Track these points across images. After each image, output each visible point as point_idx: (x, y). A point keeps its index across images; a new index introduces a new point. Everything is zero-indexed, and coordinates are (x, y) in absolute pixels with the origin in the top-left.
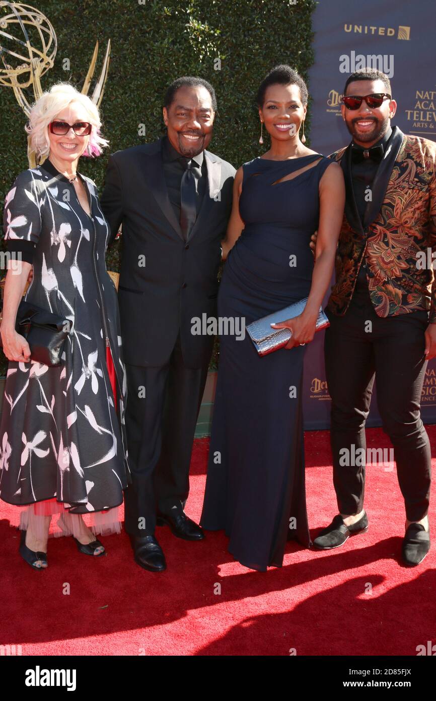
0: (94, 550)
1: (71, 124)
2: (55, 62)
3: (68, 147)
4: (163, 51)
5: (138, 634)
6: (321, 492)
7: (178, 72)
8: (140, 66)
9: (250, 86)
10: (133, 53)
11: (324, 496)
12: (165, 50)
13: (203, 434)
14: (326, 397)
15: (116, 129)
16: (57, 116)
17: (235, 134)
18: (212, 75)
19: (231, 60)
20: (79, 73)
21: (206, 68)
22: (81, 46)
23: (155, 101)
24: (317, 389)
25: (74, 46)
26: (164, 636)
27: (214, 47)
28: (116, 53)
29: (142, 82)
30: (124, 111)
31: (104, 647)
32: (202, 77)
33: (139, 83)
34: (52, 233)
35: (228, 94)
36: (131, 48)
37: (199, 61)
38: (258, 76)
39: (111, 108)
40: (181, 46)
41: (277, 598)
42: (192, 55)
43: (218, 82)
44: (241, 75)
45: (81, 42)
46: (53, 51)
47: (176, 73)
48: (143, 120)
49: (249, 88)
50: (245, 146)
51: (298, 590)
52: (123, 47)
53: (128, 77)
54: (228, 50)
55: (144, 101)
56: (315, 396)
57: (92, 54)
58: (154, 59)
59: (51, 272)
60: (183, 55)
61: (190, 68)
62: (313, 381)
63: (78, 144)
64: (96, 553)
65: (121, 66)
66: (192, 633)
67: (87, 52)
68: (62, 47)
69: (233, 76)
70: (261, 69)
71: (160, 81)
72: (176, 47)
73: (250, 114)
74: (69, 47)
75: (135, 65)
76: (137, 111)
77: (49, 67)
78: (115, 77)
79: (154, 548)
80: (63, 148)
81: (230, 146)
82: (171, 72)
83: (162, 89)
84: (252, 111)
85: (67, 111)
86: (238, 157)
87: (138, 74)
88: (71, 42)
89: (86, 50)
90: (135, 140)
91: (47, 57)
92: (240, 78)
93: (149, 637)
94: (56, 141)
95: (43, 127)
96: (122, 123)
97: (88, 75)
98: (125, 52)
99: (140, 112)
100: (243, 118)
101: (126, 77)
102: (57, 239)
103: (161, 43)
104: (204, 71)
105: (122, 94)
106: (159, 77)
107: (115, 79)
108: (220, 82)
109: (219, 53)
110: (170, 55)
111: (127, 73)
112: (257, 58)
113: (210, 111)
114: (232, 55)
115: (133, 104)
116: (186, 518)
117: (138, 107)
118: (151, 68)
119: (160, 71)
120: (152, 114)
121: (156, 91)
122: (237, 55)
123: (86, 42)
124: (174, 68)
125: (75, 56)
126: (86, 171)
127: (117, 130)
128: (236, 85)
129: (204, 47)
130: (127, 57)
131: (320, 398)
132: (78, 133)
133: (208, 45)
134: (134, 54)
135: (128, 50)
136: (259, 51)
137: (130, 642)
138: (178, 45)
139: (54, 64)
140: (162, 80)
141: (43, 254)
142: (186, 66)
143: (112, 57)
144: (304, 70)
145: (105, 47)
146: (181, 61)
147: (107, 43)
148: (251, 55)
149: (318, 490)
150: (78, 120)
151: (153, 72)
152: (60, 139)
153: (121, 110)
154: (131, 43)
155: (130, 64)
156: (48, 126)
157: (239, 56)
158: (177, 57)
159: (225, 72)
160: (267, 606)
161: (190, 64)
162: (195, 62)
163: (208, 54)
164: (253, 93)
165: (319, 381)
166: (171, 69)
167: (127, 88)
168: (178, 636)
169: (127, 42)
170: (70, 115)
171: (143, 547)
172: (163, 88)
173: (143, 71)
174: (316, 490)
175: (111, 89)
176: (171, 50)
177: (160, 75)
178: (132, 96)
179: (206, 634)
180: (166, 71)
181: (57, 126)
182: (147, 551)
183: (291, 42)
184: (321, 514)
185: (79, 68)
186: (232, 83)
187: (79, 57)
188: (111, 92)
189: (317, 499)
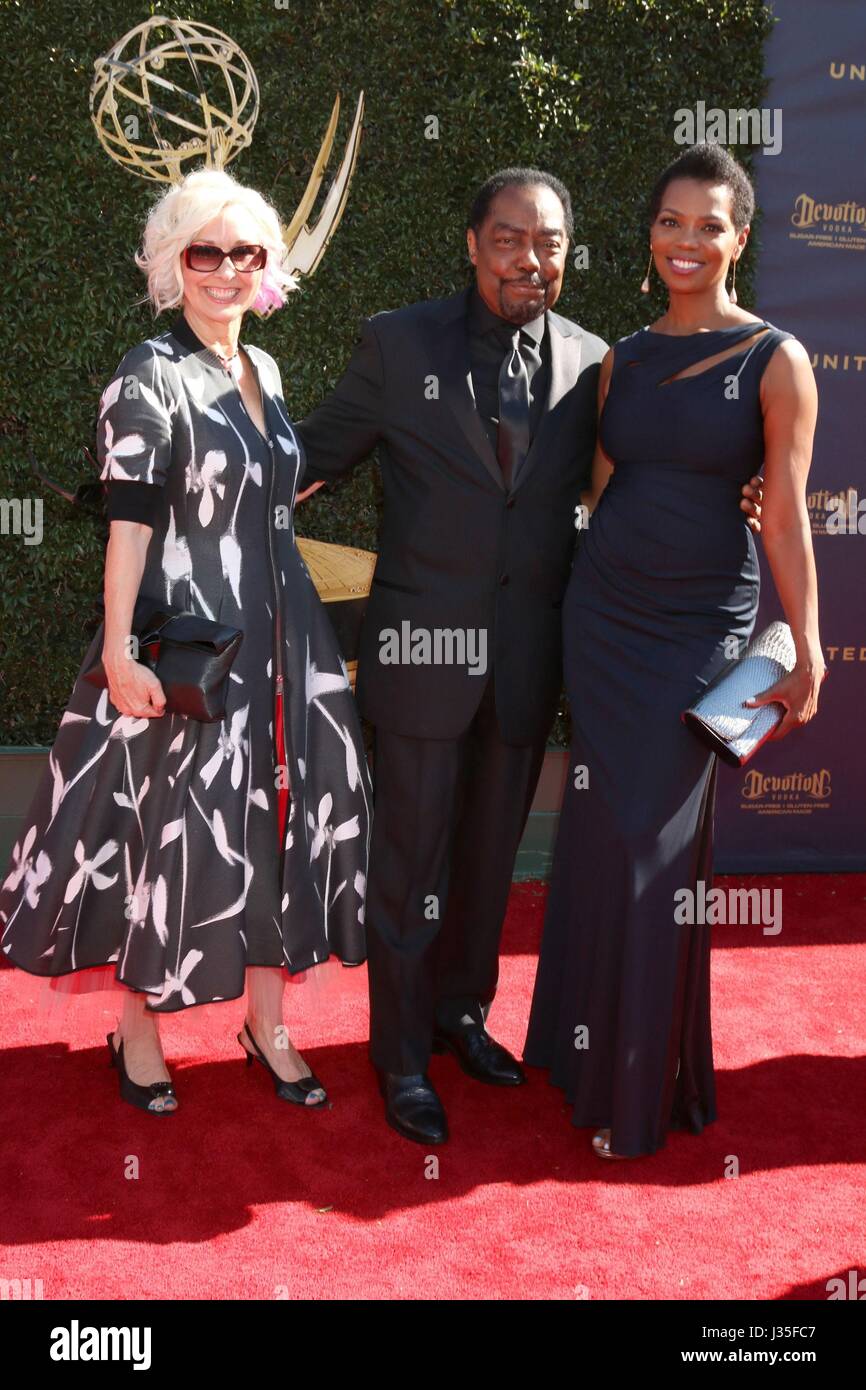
0: (306, 1093)
1: (226, 250)
2: (254, 135)
3: (221, 294)
4: (467, 116)
5: (391, 1266)
6: (759, 999)
7: (496, 157)
8: (421, 145)
9: (638, 186)
10: (407, 119)
11: (764, 1008)
12: (471, 113)
13: (524, 873)
14: (771, 809)
15: (370, 267)
16: (198, 235)
17: (605, 282)
18: (563, 164)
19: (600, 134)
20: (301, 157)
21: (551, 149)
22: (306, 104)
23: (448, 214)
24: (756, 791)
25: (293, 104)
26: (442, 1274)
27: (568, 107)
28: (374, 118)
29: (425, 176)
30: (387, 233)
31: (324, 1288)
32: (543, 167)
33: (418, 177)
34: (188, 469)
35: (593, 201)
36: (404, 108)
37: (538, 135)
38: (655, 165)
39: (362, 226)
40: (501, 106)
41: (668, 1209)
42: (525, 123)
43: (574, 178)
44: (620, 164)
45: (307, 95)
46: (251, 113)
47: (492, 158)
48: (423, 250)
49: (636, 188)
50: (624, 304)
51: (710, 1194)
52: (387, 107)
53: (398, 166)
54: (595, 113)
55: (427, 212)
56: (750, 806)
57: (327, 120)
58: (448, 131)
59: (182, 544)
60: (505, 123)
61: (519, 149)
62: (748, 775)
63: (240, 289)
64: (309, 1100)
65: (382, 144)
66: (498, 1269)
67: (316, 116)
68: (269, 106)
69: (604, 165)
70: (660, 152)
71: (460, 173)
72: (492, 107)
73: (637, 241)
74: (282, 107)
75: (412, 143)
76: (413, 233)
77: (242, 145)
78: (372, 165)
79: (426, 1097)
80: (212, 298)
81: (594, 304)
82: (481, 156)
83: (464, 190)
84: (640, 235)
85: (218, 222)
86: (611, 325)
87: (416, 161)
88: (286, 96)
89: (316, 112)
90: (407, 289)
91: (240, 126)
92: (618, 168)
93: (412, 1274)
94: (198, 284)
95: (170, 256)
96: (383, 255)
97: (318, 162)
98: (392, 116)
99: (418, 236)
100: (621, 249)
101: (393, 165)
102: (198, 481)
103: (464, 99)
104: (547, 155)
105: (385, 200)
106: (458, 166)
107: (371, 169)
108: (578, 178)
109: (577, 119)
110: (481, 124)
111: (395, 158)
112: (652, 129)
113: (561, 234)
114: (602, 124)
115: (405, 219)
116: (489, 1039)
117: (414, 225)
118: (443, 148)
119: (461, 154)
120: (442, 239)
121: (450, 195)
122: (614, 124)
123: (317, 98)
124: (487, 149)
125: (295, 123)
126: (310, 350)
127: (373, 267)
128: (610, 184)
129: (547, 107)
130: (396, 125)
131: (762, 809)
132: (241, 266)
133: (557, 103)
134: (410, 121)
135: (397, 112)
136: (658, 115)
137: (377, 1282)
138: (497, 102)
139: (254, 140)
140: (464, 172)
141: (172, 508)
142: (512, 145)
143: (366, 125)
144: (747, 155)
145: (354, 107)
146: (501, 136)
147: (358, 99)
148: (642, 123)
149: (753, 993)
150: (240, 242)
151: (446, 157)
152: (205, 279)
153: (381, 229)
154: (405, 99)
155: (401, 140)
156: (182, 254)
157: (617, 125)
158: (493, 127)
159: (587, 158)
160: (647, 1224)
161: (518, 140)
162: (529, 138)
163: (556, 120)
164: (643, 199)
165: (760, 776)
166: (482, 151)
167: (393, 187)
168: (470, 1274)
169: (397, 97)
170: (224, 232)
171: (405, 1094)
172: (466, 188)
173: (427, 154)
174: (748, 995)
175: (362, 190)
176: (482, 112)
177: (460, 163)
178: (404, 203)
179: (524, 1273)
180: (472, 155)
181: (200, 254)
182: (412, 1103)
183: (722, 98)
184: (758, 1043)
185: (300, 148)
186: (601, 178)
187: (303, 125)
188: (363, 196)
189: (751, 1012)
